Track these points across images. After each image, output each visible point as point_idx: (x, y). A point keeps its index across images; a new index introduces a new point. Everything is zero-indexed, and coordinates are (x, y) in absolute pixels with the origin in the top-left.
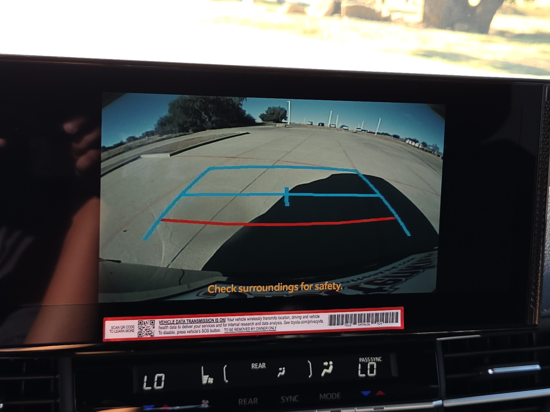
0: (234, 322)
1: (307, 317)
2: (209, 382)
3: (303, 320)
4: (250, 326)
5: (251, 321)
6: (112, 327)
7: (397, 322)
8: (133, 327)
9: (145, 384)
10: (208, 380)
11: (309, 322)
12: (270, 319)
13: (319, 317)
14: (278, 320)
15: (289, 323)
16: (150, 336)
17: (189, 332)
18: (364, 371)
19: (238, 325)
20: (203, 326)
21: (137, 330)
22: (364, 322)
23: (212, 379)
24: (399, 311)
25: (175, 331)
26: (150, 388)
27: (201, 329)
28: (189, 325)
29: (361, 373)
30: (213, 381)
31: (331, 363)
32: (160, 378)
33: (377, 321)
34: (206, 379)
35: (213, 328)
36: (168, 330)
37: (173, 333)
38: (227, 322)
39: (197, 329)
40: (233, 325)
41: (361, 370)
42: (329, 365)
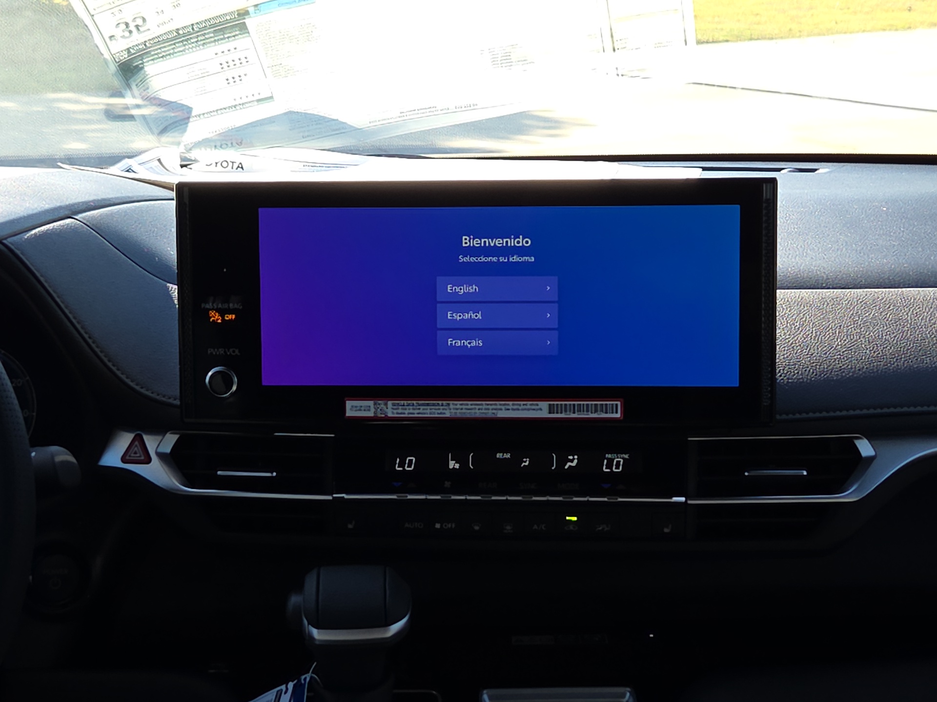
0: (458, 406)
1: (526, 405)
2: (455, 467)
3: (522, 407)
4: (473, 411)
5: (473, 407)
6: (352, 406)
7: (617, 412)
8: (370, 407)
9: (397, 466)
10: (454, 465)
11: (528, 410)
12: (491, 405)
13: (537, 405)
14: (499, 407)
15: (508, 409)
16: (383, 416)
17: (418, 413)
18: (609, 466)
19: (462, 409)
20: (430, 409)
21: (373, 410)
22: (583, 411)
23: (458, 465)
24: (619, 403)
25: (406, 412)
26: (401, 469)
27: (428, 411)
28: (418, 407)
29: (606, 468)
30: (459, 466)
31: (576, 457)
32: (411, 461)
33: (596, 411)
34: (452, 464)
35: (439, 411)
36: (400, 411)
37: (404, 413)
38: (452, 406)
39: (425, 411)
40: (457, 409)
41: (606, 465)
42: (574, 459)
